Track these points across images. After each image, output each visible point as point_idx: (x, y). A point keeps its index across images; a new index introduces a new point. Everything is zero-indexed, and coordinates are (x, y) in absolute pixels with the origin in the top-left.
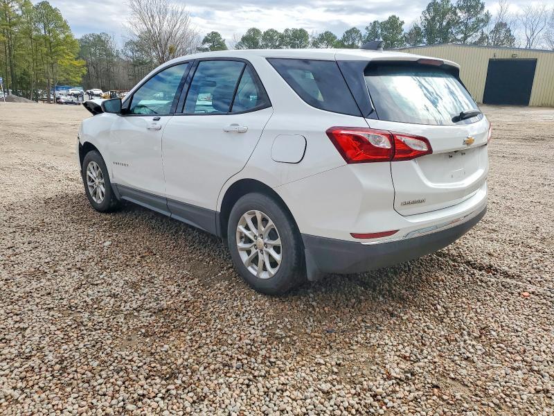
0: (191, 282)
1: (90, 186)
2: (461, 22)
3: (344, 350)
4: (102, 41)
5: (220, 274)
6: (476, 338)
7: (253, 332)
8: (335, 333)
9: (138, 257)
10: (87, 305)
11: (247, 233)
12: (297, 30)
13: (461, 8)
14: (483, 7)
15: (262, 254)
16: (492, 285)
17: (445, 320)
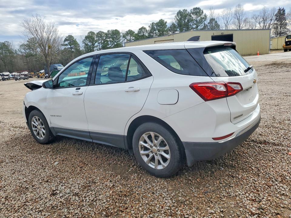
0: (117, 178)
1: (35, 130)
2: (194, 20)
3: (219, 202)
4: (6, 46)
5: (130, 170)
6: (280, 182)
7: (167, 201)
8: (210, 193)
9: (79, 168)
10: (63, 204)
11: (146, 145)
12: (114, 31)
13: (193, 13)
14: (203, 12)
15: (157, 155)
16: (271, 151)
17: (260, 175)
